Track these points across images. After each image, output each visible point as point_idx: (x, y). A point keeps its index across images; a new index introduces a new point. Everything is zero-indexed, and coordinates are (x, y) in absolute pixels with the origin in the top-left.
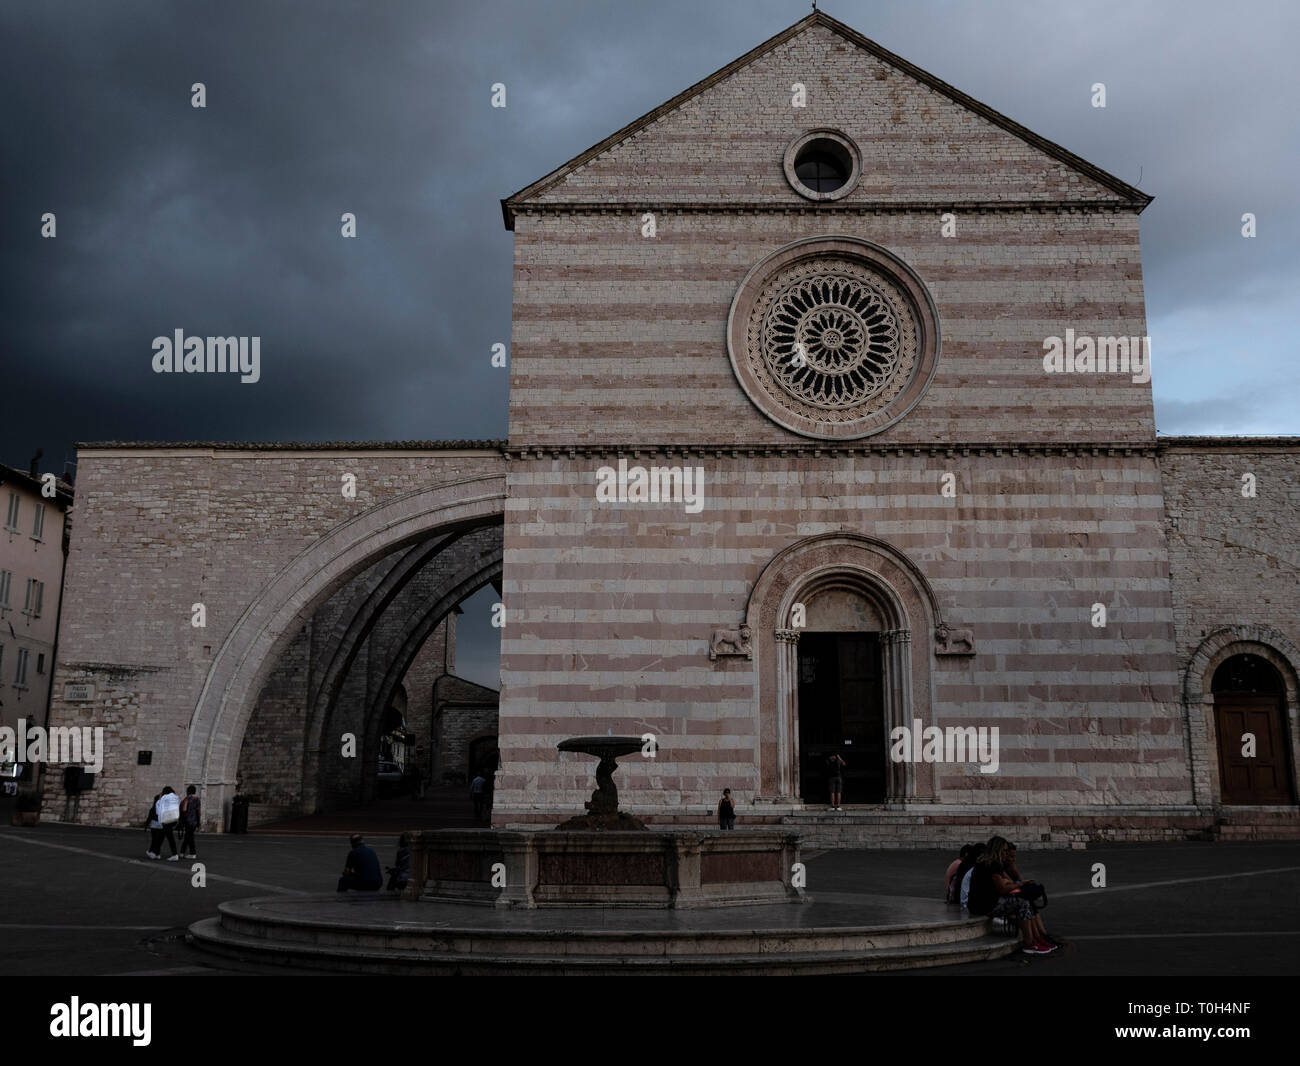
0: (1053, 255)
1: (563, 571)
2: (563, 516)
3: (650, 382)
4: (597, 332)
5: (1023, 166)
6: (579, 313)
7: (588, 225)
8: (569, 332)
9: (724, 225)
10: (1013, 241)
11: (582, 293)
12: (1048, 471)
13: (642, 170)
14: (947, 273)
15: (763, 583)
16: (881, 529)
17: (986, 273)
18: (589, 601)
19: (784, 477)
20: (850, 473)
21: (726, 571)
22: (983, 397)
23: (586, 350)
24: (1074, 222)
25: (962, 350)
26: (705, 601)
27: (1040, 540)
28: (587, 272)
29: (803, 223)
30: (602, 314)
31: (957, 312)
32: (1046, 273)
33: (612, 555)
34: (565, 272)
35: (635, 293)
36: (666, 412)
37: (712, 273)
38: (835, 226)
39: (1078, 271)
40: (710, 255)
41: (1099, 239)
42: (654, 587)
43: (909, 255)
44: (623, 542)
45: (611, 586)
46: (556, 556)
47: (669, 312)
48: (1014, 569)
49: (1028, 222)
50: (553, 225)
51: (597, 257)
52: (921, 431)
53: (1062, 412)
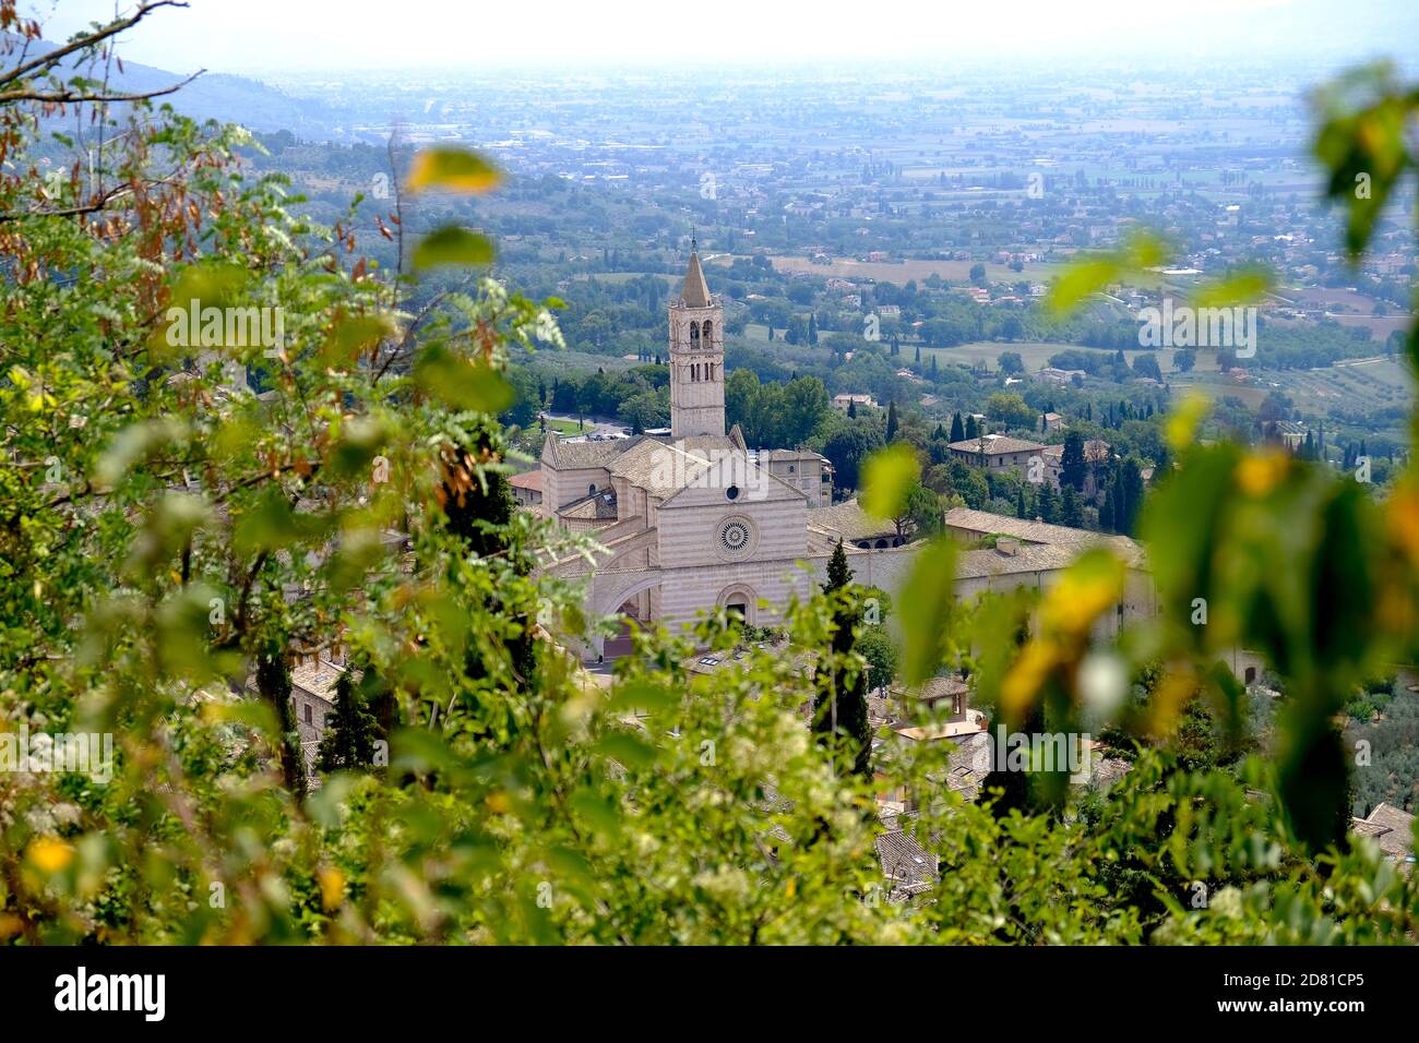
0: (787, 513)
1: (676, 597)
2: (675, 585)
3: (694, 551)
4: (681, 539)
5: (781, 490)
6: (676, 535)
7: (678, 512)
8: (674, 540)
9: (711, 510)
10: (777, 509)
11: (679, 530)
12: (783, 566)
13: (691, 497)
14: (762, 519)
15: (721, 595)
16: (747, 582)
17: (771, 518)
18: (682, 603)
19: (724, 571)
20: (740, 569)
21: (711, 594)
22: (769, 549)
23: (678, 544)
24: (792, 504)
25: (764, 538)
26: (709, 602)
27: (781, 582)
28: (678, 525)
29: (728, 509)
30: (682, 535)
31: (763, 529)
32: (785, 517)
33: (686, 593)
34: (673, 525)
35: (690, 529)
36: (698, 558)
37: (707, 523)
38: (736, 508)
39: (792, 516)
40: (707, 518)
41: (797, 508)
42: (696, 599)
43: (754, 515)
44: (689, 589)
45: (687, 600)
46: (673, 594)
47: (698, 533)
48: (775, 589)
49: (781, 504)
50: (670, 513)
51: (681, 521)
52: (756, 558)
53: (787, 551)
